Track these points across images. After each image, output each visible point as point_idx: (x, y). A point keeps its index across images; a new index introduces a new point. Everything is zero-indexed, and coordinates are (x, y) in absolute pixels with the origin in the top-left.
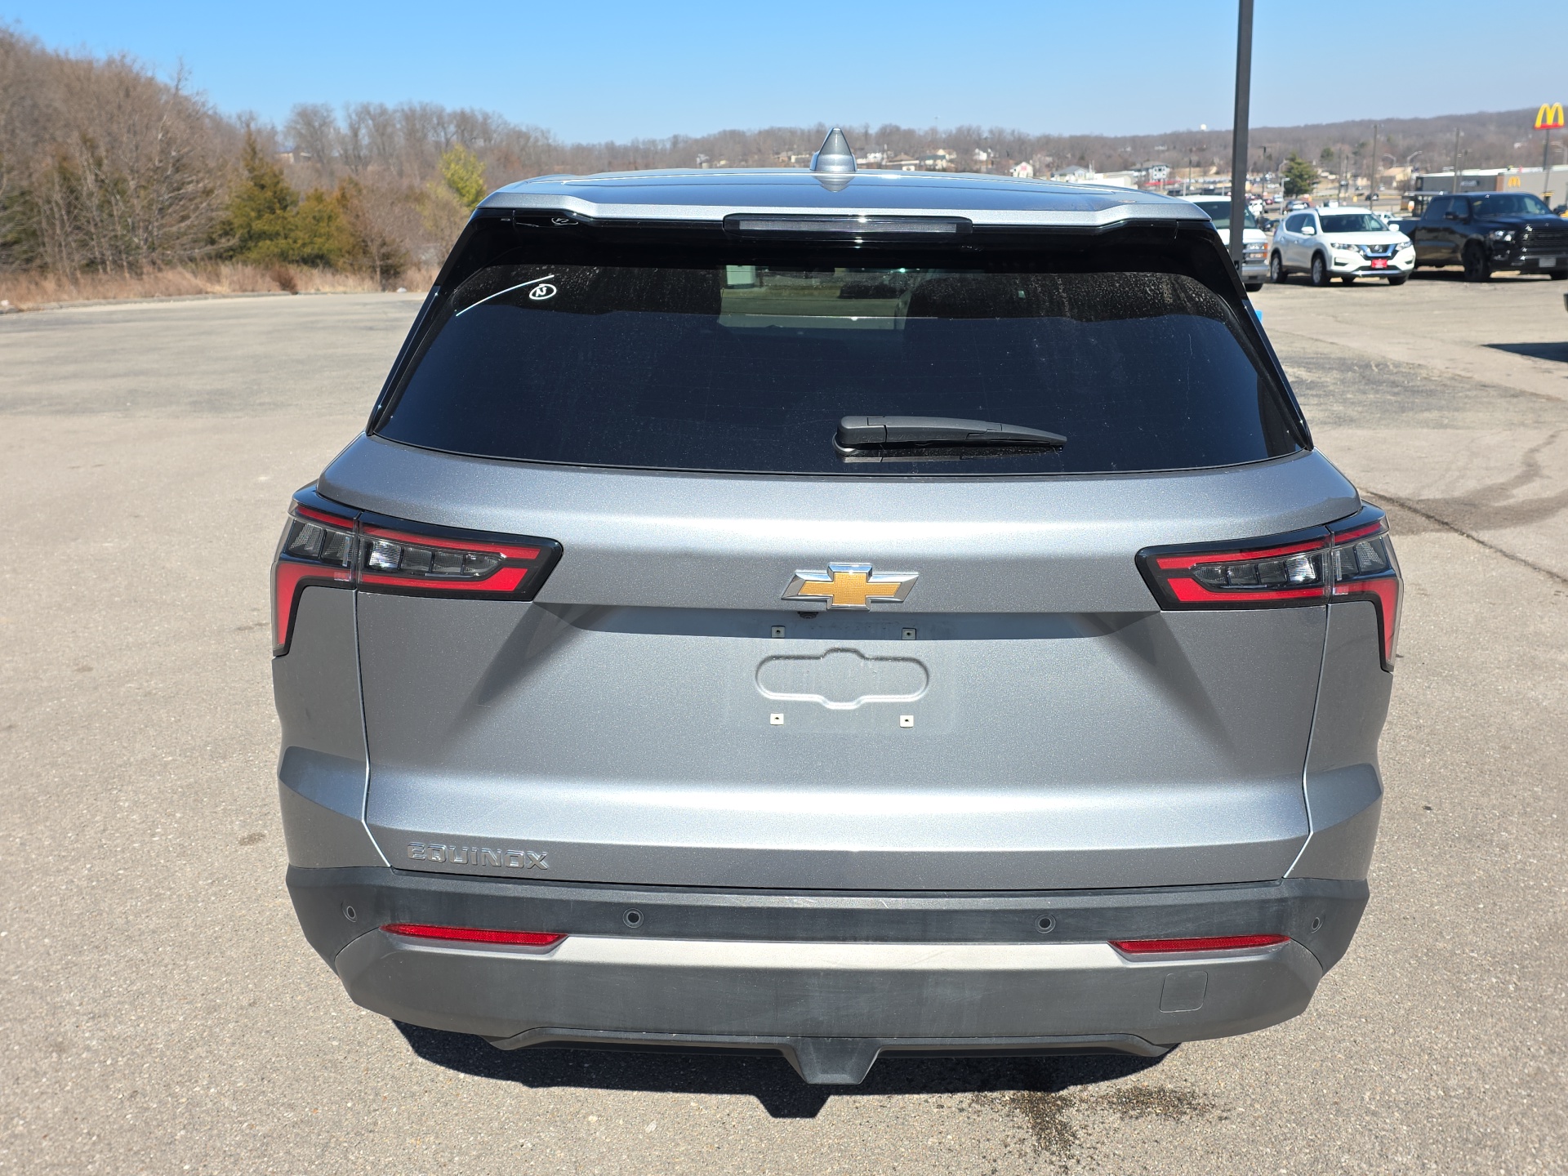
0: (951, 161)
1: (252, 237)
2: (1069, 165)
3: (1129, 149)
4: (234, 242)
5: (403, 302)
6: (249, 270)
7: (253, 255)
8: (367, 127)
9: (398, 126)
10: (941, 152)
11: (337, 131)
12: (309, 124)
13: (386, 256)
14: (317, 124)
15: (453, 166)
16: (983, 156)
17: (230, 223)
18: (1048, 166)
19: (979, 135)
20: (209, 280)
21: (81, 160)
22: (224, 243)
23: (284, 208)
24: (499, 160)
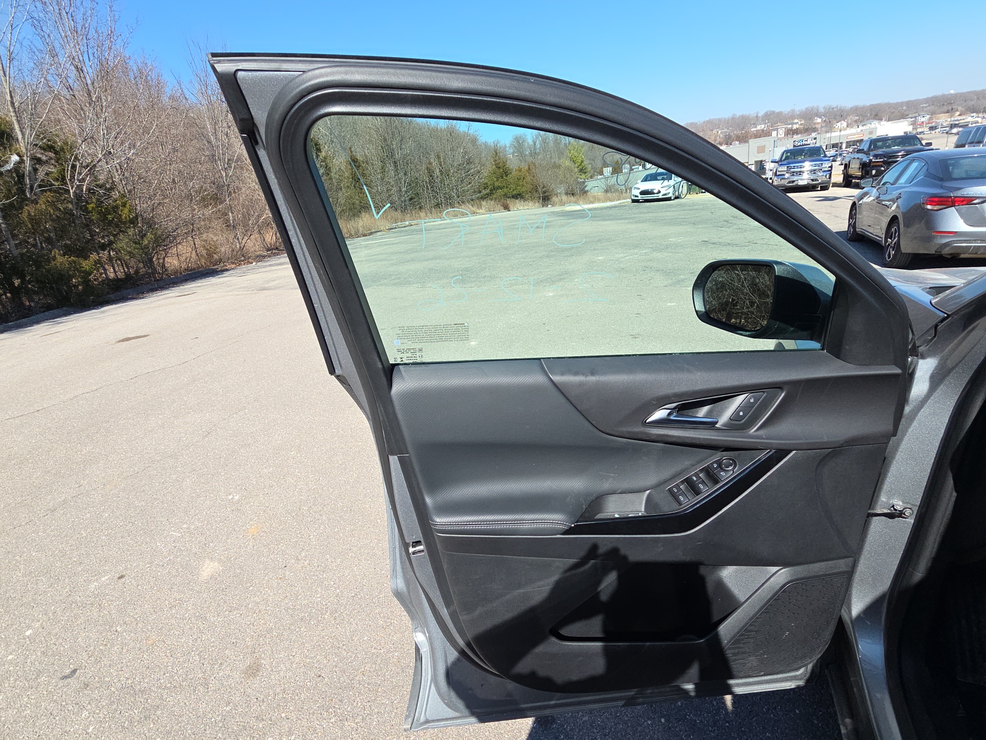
0: (801, 124)
1: (495, 189)
2: (868, 119)
3: (905, 108)
4: (488, 191)
5: (551, 212)
6: (492, 202)
7: (494, 196)
8: (539, 140)
9: (551, 139)
10: (796, 121)
11: (528, 143)
12: (518, 142)
13: (544, 192)
14: (521, 142)
15: (572, 151)
16: (819, 120)
17: (487, 184)
18: (856, 121)
19: (818, 110)
20: (478, 208)
21: (435, 163)
22: (484, 192)
23: (506, 176)
24: (589, 147)
